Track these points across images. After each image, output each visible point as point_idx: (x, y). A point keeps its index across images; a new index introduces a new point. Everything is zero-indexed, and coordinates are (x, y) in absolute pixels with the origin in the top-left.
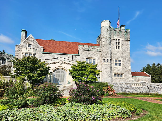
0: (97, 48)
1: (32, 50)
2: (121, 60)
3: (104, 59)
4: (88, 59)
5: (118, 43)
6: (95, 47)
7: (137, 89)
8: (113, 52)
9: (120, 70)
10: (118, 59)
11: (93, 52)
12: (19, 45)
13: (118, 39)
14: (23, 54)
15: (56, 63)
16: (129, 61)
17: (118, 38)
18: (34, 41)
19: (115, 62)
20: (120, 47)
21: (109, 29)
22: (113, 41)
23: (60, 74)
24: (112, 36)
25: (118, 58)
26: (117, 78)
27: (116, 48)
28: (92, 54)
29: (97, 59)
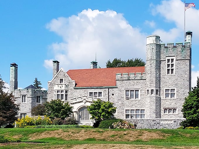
0: (140, 75)
1: (64, 86)
2: (174, 89)
3: (148, 90)
4: (129, 91)
5: (170, 65)
6: (138, 75)
7: (167, 126)
8: (162, 79)
9: (172, 104)
10: (170, 88)
11: (136, 81)
12: (51, 81)
13: (172, 59)
14: (55, 91)
15: (81, 102)
16: (186, 90)
17: (170, 58)
18: (66, 75)
19: (165, 93)
20: (174, 71)
21: (155, 48)
22: (162, 63)
23: (85, 112)
24: (162, 56)
25: (170, 86)
26: (168, 114)
27: (168, 73)
28: (133, 83)
29: (140, 90)
